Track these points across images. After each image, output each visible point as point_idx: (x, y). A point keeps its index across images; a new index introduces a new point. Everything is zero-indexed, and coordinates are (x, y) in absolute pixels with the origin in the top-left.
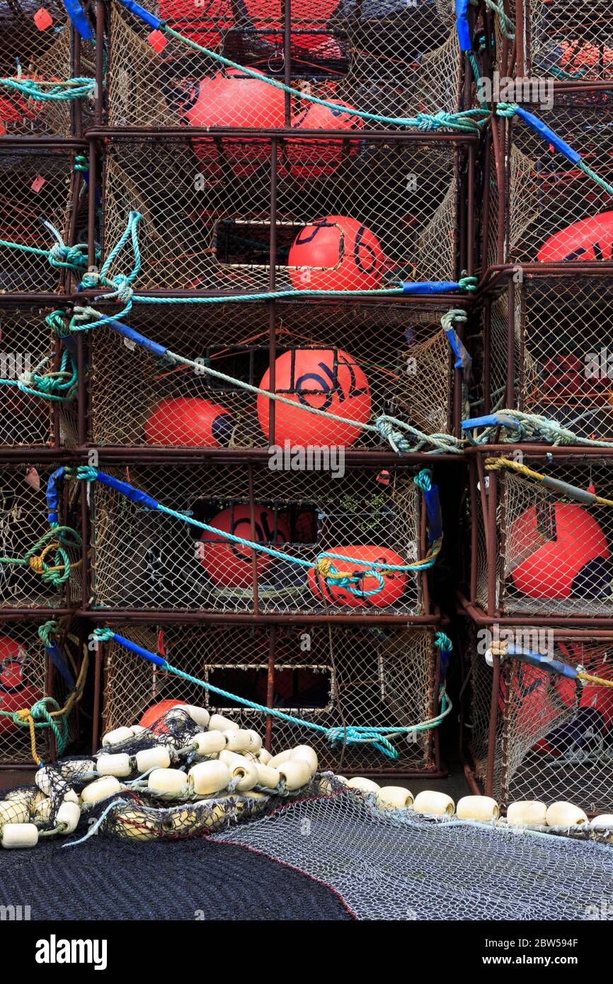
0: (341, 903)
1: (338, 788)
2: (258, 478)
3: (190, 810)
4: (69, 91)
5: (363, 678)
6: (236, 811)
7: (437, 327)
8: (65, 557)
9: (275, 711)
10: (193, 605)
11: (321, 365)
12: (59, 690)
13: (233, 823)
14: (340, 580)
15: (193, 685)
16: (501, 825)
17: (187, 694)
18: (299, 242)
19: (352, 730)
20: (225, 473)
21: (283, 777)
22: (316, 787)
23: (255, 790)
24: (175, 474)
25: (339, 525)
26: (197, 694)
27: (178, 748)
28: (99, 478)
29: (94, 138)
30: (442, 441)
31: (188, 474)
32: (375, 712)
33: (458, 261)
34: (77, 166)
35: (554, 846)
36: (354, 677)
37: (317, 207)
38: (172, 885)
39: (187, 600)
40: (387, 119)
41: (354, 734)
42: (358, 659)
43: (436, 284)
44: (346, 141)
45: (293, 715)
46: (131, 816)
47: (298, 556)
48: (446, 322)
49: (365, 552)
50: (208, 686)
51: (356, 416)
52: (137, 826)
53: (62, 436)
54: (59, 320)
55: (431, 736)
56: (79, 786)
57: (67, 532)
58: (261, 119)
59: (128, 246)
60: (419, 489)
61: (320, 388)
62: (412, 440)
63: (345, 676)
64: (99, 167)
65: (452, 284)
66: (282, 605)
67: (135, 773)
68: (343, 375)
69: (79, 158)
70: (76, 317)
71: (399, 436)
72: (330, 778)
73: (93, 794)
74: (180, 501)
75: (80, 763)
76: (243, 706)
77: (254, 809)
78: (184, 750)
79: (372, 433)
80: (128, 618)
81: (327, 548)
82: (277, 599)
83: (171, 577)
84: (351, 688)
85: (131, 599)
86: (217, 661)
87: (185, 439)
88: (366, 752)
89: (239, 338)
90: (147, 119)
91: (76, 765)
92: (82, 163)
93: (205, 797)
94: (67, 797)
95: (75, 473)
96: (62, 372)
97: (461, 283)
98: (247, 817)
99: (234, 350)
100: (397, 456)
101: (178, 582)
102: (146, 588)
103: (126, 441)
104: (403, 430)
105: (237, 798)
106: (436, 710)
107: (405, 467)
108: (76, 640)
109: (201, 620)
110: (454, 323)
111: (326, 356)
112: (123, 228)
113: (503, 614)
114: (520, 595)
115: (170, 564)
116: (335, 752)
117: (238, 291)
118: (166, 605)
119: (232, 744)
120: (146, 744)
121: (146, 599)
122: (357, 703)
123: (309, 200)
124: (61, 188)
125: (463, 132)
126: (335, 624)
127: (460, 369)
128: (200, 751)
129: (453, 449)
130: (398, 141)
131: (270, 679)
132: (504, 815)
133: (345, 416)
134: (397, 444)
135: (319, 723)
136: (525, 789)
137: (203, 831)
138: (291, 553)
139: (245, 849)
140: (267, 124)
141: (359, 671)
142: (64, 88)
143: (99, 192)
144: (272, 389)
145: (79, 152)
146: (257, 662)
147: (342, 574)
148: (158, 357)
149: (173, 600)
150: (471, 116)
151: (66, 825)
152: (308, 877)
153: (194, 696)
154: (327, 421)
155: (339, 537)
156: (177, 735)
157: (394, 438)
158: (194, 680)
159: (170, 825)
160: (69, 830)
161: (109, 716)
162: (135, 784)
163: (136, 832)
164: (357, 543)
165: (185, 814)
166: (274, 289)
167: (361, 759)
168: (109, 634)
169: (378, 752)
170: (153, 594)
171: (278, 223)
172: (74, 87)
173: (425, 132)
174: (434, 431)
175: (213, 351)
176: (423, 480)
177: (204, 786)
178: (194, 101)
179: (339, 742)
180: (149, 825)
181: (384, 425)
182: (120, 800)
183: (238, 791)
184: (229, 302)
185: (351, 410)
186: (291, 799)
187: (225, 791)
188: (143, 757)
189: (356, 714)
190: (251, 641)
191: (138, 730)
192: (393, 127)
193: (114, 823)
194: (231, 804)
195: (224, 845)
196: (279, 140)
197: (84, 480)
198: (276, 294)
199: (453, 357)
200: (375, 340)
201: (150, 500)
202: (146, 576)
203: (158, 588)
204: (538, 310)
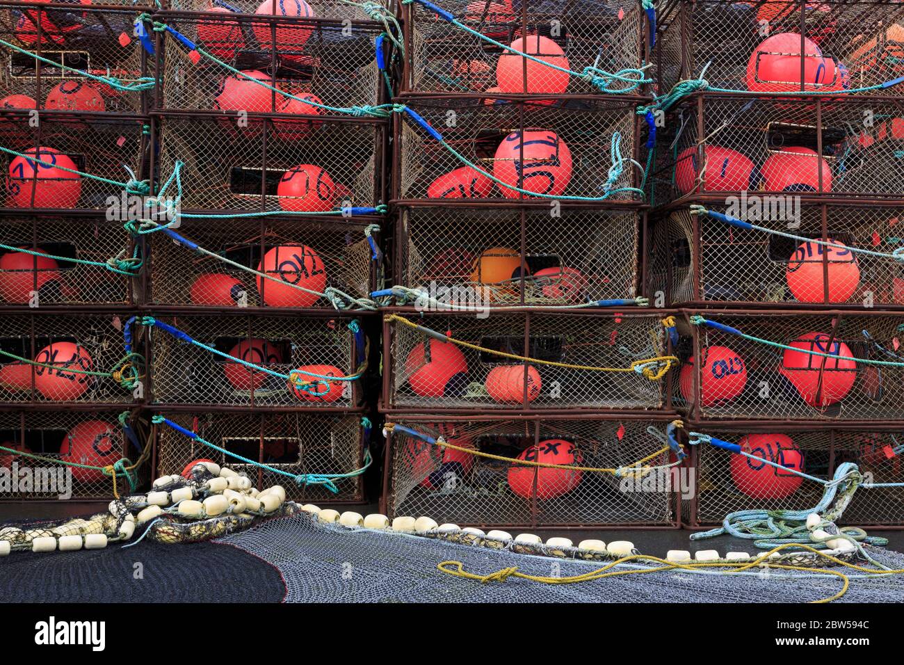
0: (280, 576)
1: (297, 511)
2: (254, 324)
3: (202, 525)
4: (140, 85)
5: (319, 445)
6: (232, 525)
7: (362, 235)
8: (136, 372)
9: (264, 465)
10: (214, 401)
11: (295, 256)
12: (133, 454)
13: (229, 532)
14: (303, 386)
15: (215, 450)
16: (389, 532)
17: (211, 455)
18: (284, 180)
19: (311, 476)
20: (234, 321)
21: (263, 505)
22: (284, 511)
23: (245, 512)
24: (203, 322)
25: (304, 353)
26: (217, 455)
27: (197, 488)
28: (156, 324)
29: (154, 116)
30: (364, 303)
31: (211, 321)
32: (325, 465)
33: (375, 194)
34: (145, 132)
35: (416, 542)
36: (313, 444)
37: (292, 160)
38: (183, 569)
39: (210, 398)
40: (334, 108)
41: (312, 479)
42: (316, 434)
43: (362, 209)
44: (310, 121)
45: (277, 467)
46: (165, 528)
47: (280, 372)
48: (367, 232)
49: (319, 369)
50: (224, 451)
51: (315, 288)
52: (168, 534)
53: (135, 296)
54: (132, 227)
55: (359, 480)
56: (135, 511)
57: (137, 357)
58: (258, 106)
59: (175, 182)
60: (351, 332)
61: (294, 270)
62: (347, 303)
63: (308, 443)
64: (157, 134)
65: (372, 209)
66: (268, 401)
67: (171, 503)
68: (308, 261)
69: (145, 127)
70: (142, 225)
71: (338, 300)
72: (292, 505)
73: (144, 516)
74: (207, 338)
75: (137, 497)
76: (245, 463)
77: (244, 524)
78: (202, 489)
79: (323, 298)
80: (173, 409)
81: (297, 368)
82: (265, 398)
83: (201, 384)
84: (312, 451)
85: (176, 398)
86: (229, 435)
87: (209, 300)
88: (319, 489)
89: (244, 239)
90: (187, 105)
91: (135, 499)
92: (148, 130)
93: (213, 517)
94: (127, 518)
95: (141, 320)
96: (135, 258)
97: (377, 208)
98: (238, 529)
99: (241, 246)
100: (336, 312)
101: (205, 387)
102: (185, 391)
103: (172, 301)
104: (341, 296)
105: (232, 517)
106: (362, 464)
107: (343, 318)
108: (146, 422)
109: (219, 411)
110: (372, 232)
111: (297, 251)
112: (172, 171)
113: (394, 407)
114: (414, 395)
115: (200, 377)
116: (301, 489)
117: (243, 211)
118: (197, 401)
119: (232, 486)
120: (179, 486)
121: (185, 398)
122: (315, 460)
123: (287, 156)
124: (134, 145)
125: (379, 118)
126: (300, 412)
127: (376, 260)
128: (211, 489)
129: (371, 308)
130: (340, 122)
131: (261, 446)
132: (391, 525)
133: (307, 287)
134: (337, 305)
135: (292, 472)
136: (405, 510)
137: (210, 537)
138: (275, 370)
139: (233, 547)
140: (261, 110)
141: (316, 441)
142: (136, 83)
143: (157, 149)
144: (263, 271)
145: (146, 123)
146: (254, 436)
147: (305, 383)
148: (194, 250)
149: (202, 398)
150: (385, 108)
151: (125, 535)
152: (265, 562)
153: (216, 457)
154: (296, 290)
155: (304, 360)
156: (199, 480)
157: (335, 301)
158: (215, 447)
159: (189, 533)
160: (126, 538)
161: (162, 468)
162: (170, 510)
163: (168, 538)
164: (315, 364)
165: (198, 527)
166: (265, 210)
167: (316, 494)
168: (162, 419)
169: (327, 489)
170: (189, 395)
171: (268, 169)
172: (143, 83)
173: (357, 117)
174: (360, 297)
175: (229, 246)
176: (354, 326)
177: (212, 511)
178: (221, 92)
179: (303, 483)
180: (176, 534)
181: (330, 293)
182: (159, 519)
183: (233, 513)
184: (236, 218)
185: (311, 284)
186: (268, 518)
187: (225, 513)
188: (176, 494)
189: (314, 466)
190: (250, 423)
191: (176, 477)
192: (338, 113)
193: (155, 533)
194: (229, 521)
195: (221, 545)
196: (268, 120)
197: (147, 326)
198: (265, 213)
199: (372, 253)
200: (326, 242)
201: (187, 337)
202: (185, 384)
203: (193, 391)
204: (417, 227)
